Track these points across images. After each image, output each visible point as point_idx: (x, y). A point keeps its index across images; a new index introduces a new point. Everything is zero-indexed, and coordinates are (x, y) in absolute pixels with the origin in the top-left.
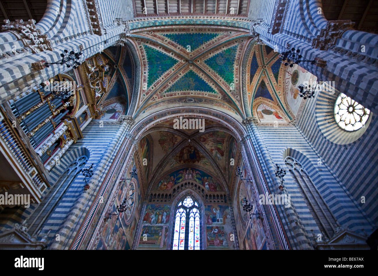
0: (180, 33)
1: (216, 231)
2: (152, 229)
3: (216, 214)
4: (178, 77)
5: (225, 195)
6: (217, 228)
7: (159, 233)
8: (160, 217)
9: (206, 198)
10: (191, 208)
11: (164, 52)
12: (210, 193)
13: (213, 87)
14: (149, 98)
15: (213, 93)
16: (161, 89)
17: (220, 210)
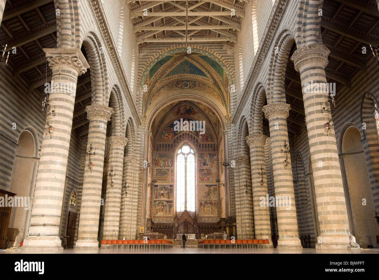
1: (206, 172)
2: (162, 171)
3: (206, 160)
4: (174, 65)
5: (214, 145)
6: (207, 170)
7: (167, 174)
8: (167, 163)
9: (200, 148)
10: (188, 154)
12: (203, 143)
13: (206, 73)
14: (152, 89)
15: (206, 78)
16: (160, 77)
17: (210, 157)
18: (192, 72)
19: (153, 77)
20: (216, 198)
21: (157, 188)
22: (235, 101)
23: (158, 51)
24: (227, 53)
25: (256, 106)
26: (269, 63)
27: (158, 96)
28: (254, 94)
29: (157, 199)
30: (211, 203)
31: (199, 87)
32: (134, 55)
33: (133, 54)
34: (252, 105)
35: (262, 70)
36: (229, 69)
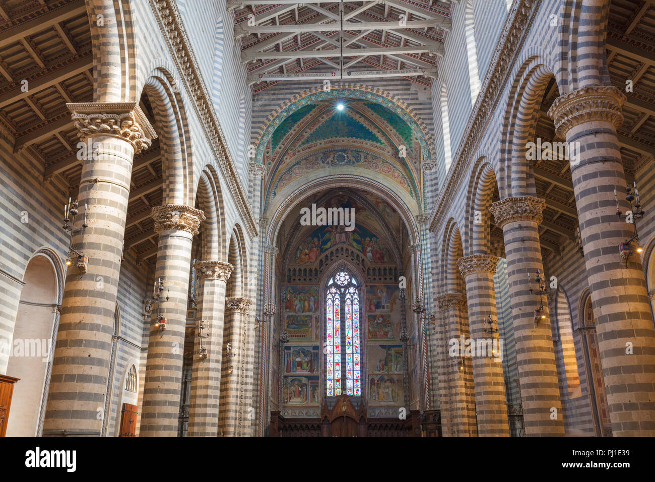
3: (380, 298)
4: (319, 121)
5: (396, 269)
6: (382, 316)
7: (307, 325)
8: (306, 304)
9: (368, 274)
10: (347, 287)
13: (379, 135)
14: (278, 166)
15: (379, 144)
16: (293, 145)
17: (387, 292)
18: (351, 135)
19: (280, 145)
20: (400, 370)
21: (289, 351)
22: (434, 188)
23: (288, 96)
24: (417, 99)
25: (476, 201)
26: (501, 120)
27: (289, 179)
28: (472, 177)
29: (290, 374)
30: (391, 381)
31: (366, 161)
32: (243, 106)
33: (241, 104)
34: (468, 198)
35: (489, 132)
36: (422, 127)
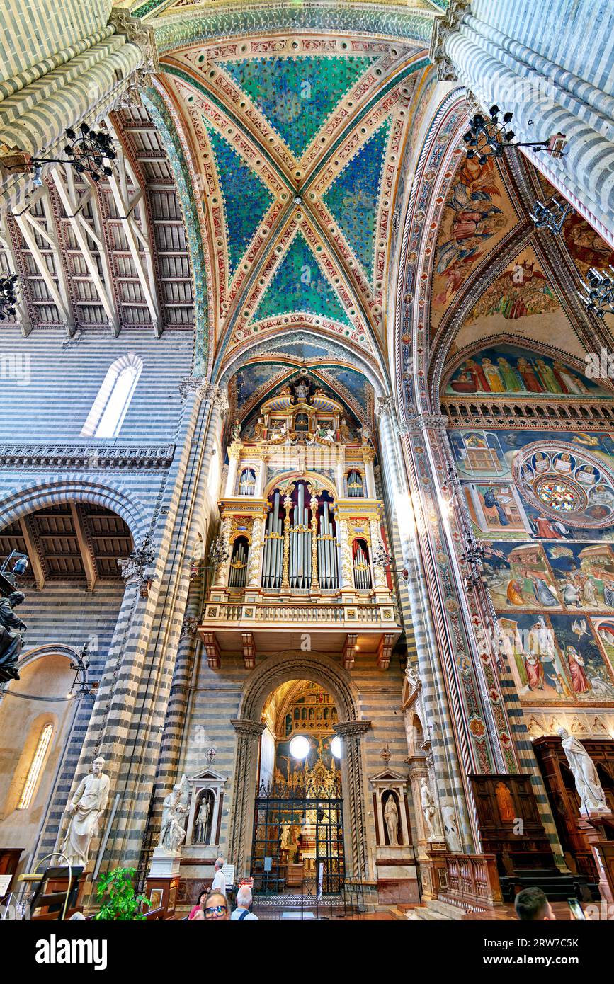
0: (225, 232)
4: (337, 238)
11: (273, 271)
13: (369, 130)
